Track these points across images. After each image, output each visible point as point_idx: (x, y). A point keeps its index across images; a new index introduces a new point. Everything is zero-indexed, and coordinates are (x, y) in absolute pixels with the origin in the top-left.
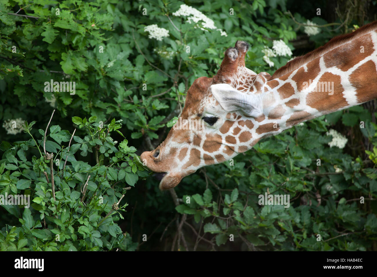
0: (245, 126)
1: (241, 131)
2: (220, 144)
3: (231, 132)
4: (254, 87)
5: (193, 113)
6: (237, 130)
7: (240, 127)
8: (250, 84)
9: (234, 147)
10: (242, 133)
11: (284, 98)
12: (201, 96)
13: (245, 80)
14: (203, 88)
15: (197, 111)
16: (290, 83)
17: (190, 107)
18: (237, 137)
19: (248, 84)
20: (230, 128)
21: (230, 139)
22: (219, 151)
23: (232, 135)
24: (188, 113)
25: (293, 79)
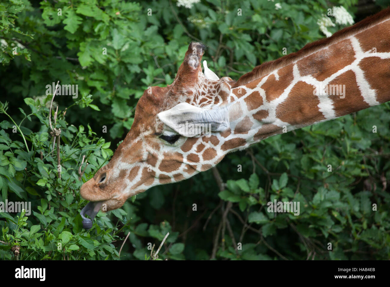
0: (209, 142)
1: (205, 148)
2: (181, 162)
3: (194, 150)
4: (219, 97)
5: (146, 129)
6: (200, 147)
7: (204, 143)
8: (213, 94)
9: (196, 166)
10: (206, 150)
11: (252, 108)
12: (156, 110)
13: (208, 90)
14: (158, 101)
15: (151, 127)
16: (258, 91)
17: (142, 123)
18: (200, 155)
19: (211, 93)
20: (193, 145)
21: (192, 158)
22: (179, 170)
23: (195, 153)
24: (139, 130)
25: (262, 87)
